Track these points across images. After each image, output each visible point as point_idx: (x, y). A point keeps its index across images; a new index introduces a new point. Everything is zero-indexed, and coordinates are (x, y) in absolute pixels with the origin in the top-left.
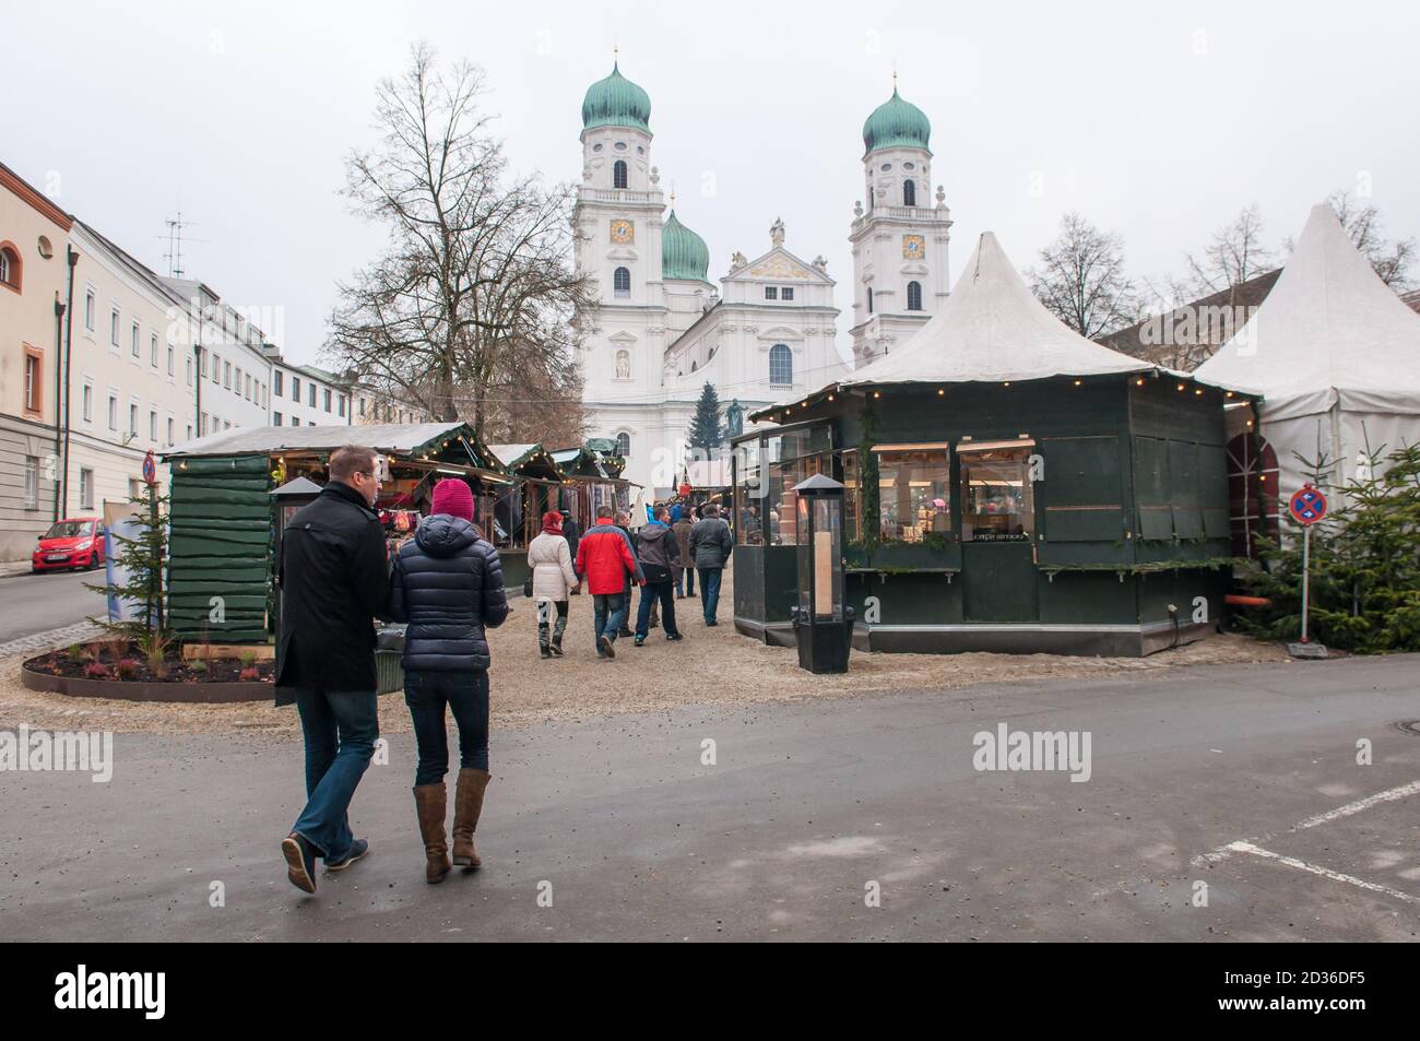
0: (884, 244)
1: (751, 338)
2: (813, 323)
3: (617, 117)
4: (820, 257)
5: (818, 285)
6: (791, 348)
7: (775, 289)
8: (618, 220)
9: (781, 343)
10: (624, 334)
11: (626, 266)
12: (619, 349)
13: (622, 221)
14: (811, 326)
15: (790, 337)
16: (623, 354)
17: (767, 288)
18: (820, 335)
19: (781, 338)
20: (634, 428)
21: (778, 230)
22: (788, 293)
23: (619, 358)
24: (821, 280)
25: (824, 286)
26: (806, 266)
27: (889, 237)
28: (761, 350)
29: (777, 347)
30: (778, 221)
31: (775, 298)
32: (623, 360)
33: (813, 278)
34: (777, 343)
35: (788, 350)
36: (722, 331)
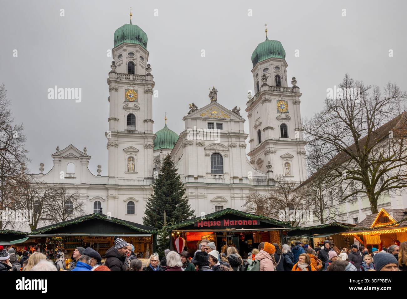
0: (267, 104)
1: (201, 149)
2: (234, 141)
3: (129, 40)
4: (236, 107)
5: (235, 122)
6: (222, 154)
7: (213, 124)
8: (129, 90)
9: (217, 151)
10: (131, 147)
11: (133, 113)
12: (129, 156)
13: (131, 90)
14: (233, 142)
15: (222, 148)
16: (131, 159)
17: (208, 123)
18: (238, 148)
19: (217, 149)
20: (137, 199)
21: (213, 94)
22: (220, 126)
23: (129, 161)
24: (237, 119)
25: (239, 122)
26: (229, 112)
27: (270, 101)
28: (206, 155)
29: (215, 154)
30: (214, 89)
31: (213, 128)
32: (131, 162)
33: (233, 117)
34: (214, 152)
35: (221, 155)
36: (185, 146)
